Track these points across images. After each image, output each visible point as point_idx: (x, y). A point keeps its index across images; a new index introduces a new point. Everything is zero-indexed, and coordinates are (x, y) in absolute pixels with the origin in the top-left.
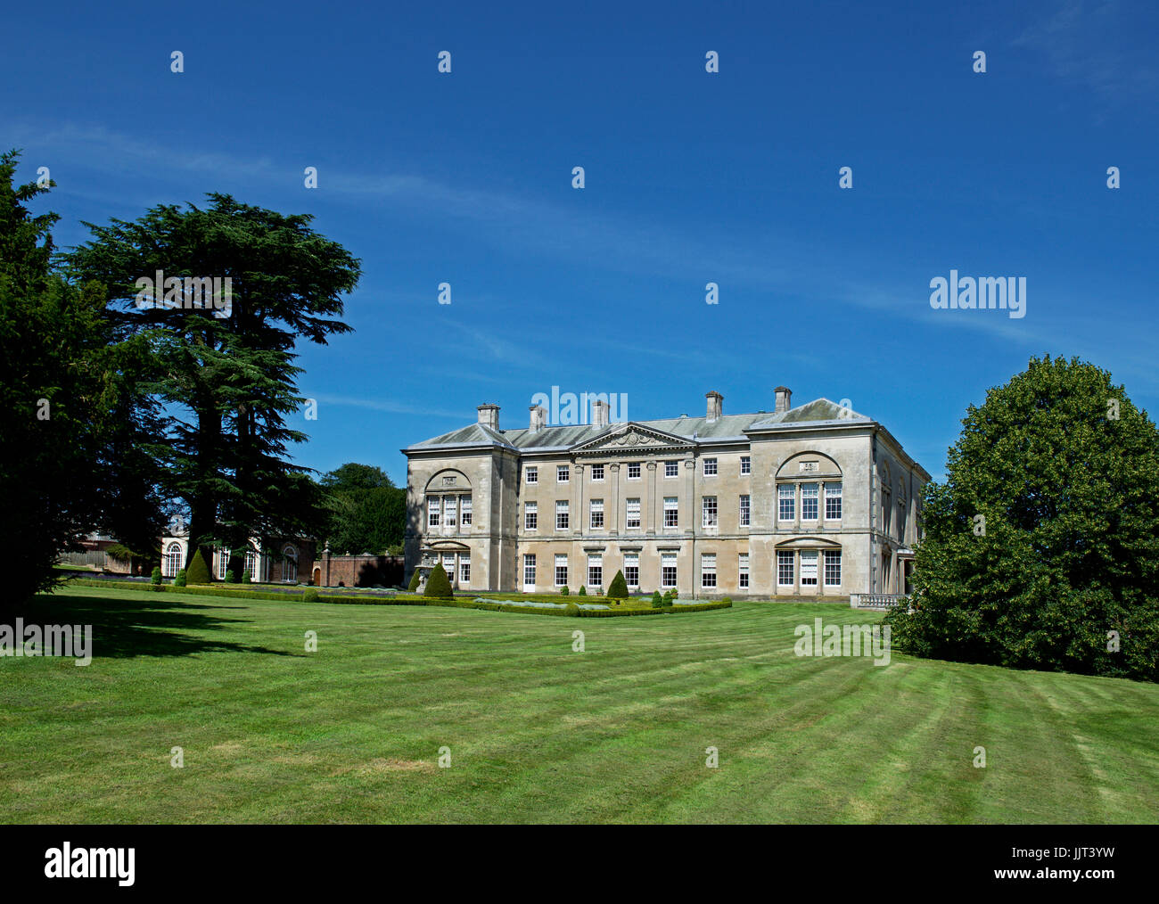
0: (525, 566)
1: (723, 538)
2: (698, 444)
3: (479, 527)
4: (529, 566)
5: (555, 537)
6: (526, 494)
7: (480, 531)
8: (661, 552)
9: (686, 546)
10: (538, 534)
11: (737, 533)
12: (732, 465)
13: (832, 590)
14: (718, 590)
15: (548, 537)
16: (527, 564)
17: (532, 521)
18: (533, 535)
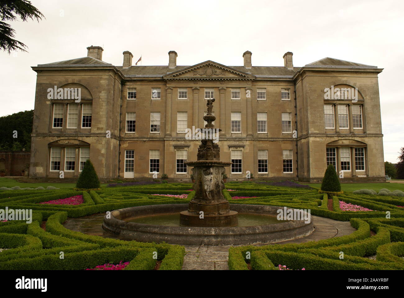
0: (125, 159)
1: (273, 140)
2: (256, 78)
3: (98, 129)
4: (128, 159)
5: (150, 138)
6: (127, 107)
7: (99, 132)
8: (231, 149)
9: (249, 145)
10: (136, 136)
11: (281, 137)
12: (276, 93)
13: (360, 173)
14: (269, 174)
15: (145, 138)
16: (127, 157)
17: (131, 126)
18: (132, 136)
